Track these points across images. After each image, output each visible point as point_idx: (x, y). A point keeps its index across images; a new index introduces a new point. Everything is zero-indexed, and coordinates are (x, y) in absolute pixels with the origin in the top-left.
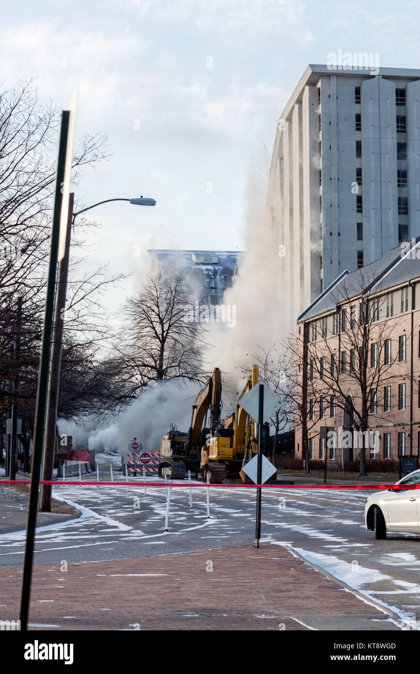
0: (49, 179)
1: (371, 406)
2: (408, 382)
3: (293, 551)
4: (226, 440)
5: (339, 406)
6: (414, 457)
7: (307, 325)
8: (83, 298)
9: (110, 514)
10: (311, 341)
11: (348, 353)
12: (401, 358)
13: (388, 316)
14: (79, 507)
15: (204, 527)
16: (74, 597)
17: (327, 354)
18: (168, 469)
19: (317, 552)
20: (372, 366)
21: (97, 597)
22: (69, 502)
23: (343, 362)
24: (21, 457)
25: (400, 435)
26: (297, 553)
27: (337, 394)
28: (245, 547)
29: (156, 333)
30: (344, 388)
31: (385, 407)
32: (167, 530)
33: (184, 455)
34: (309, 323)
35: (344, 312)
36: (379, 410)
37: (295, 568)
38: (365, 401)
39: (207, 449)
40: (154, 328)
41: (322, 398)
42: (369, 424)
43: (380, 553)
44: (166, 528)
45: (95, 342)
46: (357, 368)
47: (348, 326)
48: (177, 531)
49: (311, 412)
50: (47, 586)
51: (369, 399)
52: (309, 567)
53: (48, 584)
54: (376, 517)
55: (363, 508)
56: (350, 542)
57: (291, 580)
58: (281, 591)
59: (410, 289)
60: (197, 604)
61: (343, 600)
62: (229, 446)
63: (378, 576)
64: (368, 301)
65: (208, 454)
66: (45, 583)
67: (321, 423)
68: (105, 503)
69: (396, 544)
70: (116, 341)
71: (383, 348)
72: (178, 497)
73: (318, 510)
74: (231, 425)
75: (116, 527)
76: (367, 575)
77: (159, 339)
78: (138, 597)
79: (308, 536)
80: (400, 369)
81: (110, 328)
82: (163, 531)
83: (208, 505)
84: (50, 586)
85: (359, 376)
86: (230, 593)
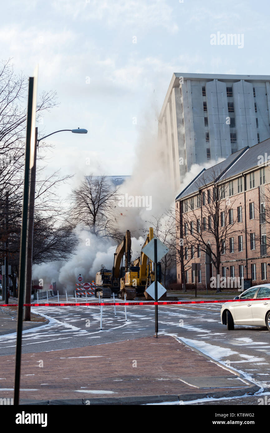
0: (22, 119)
1: (222, 250)
2: (244, 234)
3: (178, 339)
4: (135, 274)
5: (203, 250)
6: (249, 279)
7: (181, 202)
8: (45, 191)
9: (67, 321)
10: (184, 211)
11: (207, 218)
12: (239, 221)
13: (230, 195)
14: (48, 317)
15: (124, 327)
16: (46, 372)
17: (194, 219)
18: (100, 292)
19: (192, 339)
20: (222, 225)
21: (61, 371)
22: (42, 315)
23: (204, 224)
24: (11, 288)
25: (240, 267)
26: (181, 340)
27: (201, 243)
28: (149, 337)
29: (90, 210)
30: (205, 239)
31: (231, 250)
32: (101, 329)
33: (110, 283)
34: (182, 201)
35: (204, 193)
36: (227, 252)
37: (180, 349)
38: (218, 247)
39: (124, 280)
40: (89, 207)
41: (192, 246)
42: (221, 261)
43: (231, 338)
44: (101, 328)
45: (54, 217)
46: (212, 227)
47: (206, 202)
48: (107, 330)
49: (186, 255)
50: (30, 366)
51: (221, 246)
52: (188, 348)
53: (31, 364)
54: (227, 317)
55: (219, 312)
56: (212, 332)
57: (178, 356)
58: (172, 364)
59: (243, 178)
60: (121, 373)
61: (209, 368)
62: (137, 277)
63: (230, 352)
64: (218, 186)
65: (125, 283)
66: (29, 364)
67: (192, 261)
68: (63, 314)
69: (240, 332)
70: (66, 216)
71: (228, 215)
72: (108, 309)
73: (192, 314)
74: (138, 264)
75: (70, 329)
76: (223, 352)
77: (92, 214)
78: (85, 371)
79: (187, 329)
80: (239, 227)
81: (63, 208)
82: (98, 330)
83: (125, 313)
84: (32, 366)
85: (214, 232)
86: (141, 366)
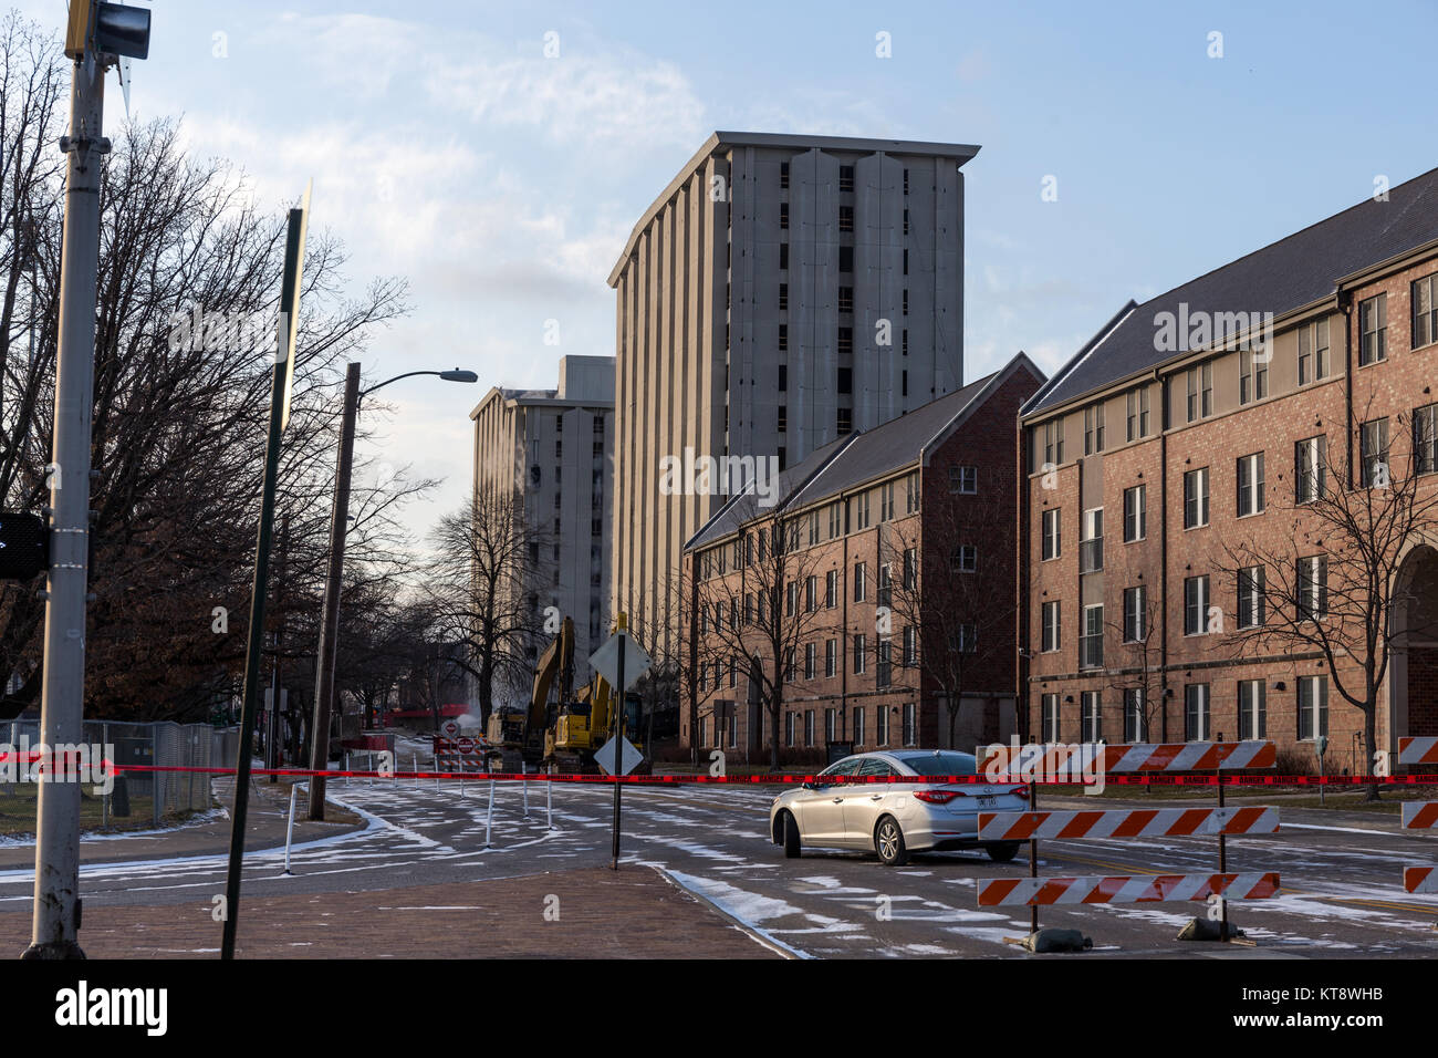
0: (324, 342)
1: (788, 671)
2: (839, 636)
3: (666, 873)
4: (581, 720)
5: (741, 671)
6: (848, 743)
7: (697, 557)
8: (373, 514)
9: (411, 823)
10: (702, 578)
11: (756, 596)
12: (829, 604)
13: (811, 543)
14: (365, 814)
15: (543, 843)
16: (343, 938)
17: (724, 596)
18: (497, 761)
19: (700, 876)
20: (789, 614)
21: (375, 939)
22: (352, 808)
23: (748, 609)
24: (287, 744)
25: (828, 712)
26: (671, 877)
27: (739, 654)
28: (597, 868)
29: (483, 567)
30: (749, 645)
31: (808, 672)
32: (488, 847)
33: (521, 741)
34: (700, 554)
35: (750, 537)
36: (799, 677)
37: (667, 897)
38: (778, 664)
39: (553, 733)
40: (480, 560)
41: (717, 659)
42: (783, 697)
43: (791, 876)
44: (488, 843)
45: (392, 577)
46: (767, 617)
47: (755, 557)
48: (503, 848)
49: (703, 680)
50: (304, 924)
51: (785, 661)
52: (686, 896)
53: (307, 920)
54: (786, 825)
55: (768, 815)
56: (748, 861)
57: (659, 914)
58: (642, 930)
59: (843, 505)
60: (519, 947)
61: (730, 942)
62: (584, 727)
63: (784, 909)
64: (784, 522)
65: (555, 740)
66: (302, 918)
67: (717, 696)
68: (404, 809)
69: (814, 864)
70: (424, 578)
71: (805, 590)
72: (509, 800)
73: (707, 818)
74: (588, 697)
75: (417, 842)
76: (769, 907)
77: (487, 575)
78: (433, 939)
79: (690, 853)
80: (828, 618)
81: (412, 557)
82: (483, 848)
83: (548, 811)
84: (309, 924)
85: (769, 627)
86: (568, 933)
